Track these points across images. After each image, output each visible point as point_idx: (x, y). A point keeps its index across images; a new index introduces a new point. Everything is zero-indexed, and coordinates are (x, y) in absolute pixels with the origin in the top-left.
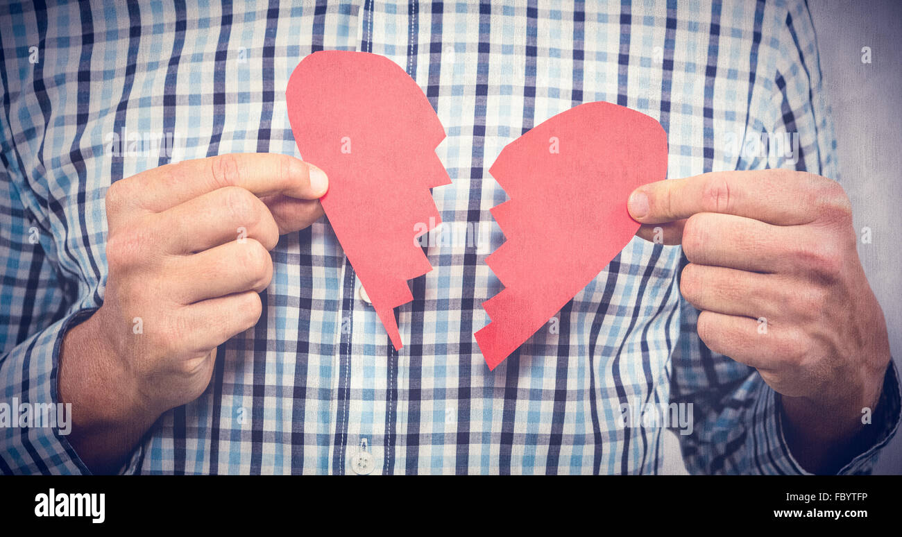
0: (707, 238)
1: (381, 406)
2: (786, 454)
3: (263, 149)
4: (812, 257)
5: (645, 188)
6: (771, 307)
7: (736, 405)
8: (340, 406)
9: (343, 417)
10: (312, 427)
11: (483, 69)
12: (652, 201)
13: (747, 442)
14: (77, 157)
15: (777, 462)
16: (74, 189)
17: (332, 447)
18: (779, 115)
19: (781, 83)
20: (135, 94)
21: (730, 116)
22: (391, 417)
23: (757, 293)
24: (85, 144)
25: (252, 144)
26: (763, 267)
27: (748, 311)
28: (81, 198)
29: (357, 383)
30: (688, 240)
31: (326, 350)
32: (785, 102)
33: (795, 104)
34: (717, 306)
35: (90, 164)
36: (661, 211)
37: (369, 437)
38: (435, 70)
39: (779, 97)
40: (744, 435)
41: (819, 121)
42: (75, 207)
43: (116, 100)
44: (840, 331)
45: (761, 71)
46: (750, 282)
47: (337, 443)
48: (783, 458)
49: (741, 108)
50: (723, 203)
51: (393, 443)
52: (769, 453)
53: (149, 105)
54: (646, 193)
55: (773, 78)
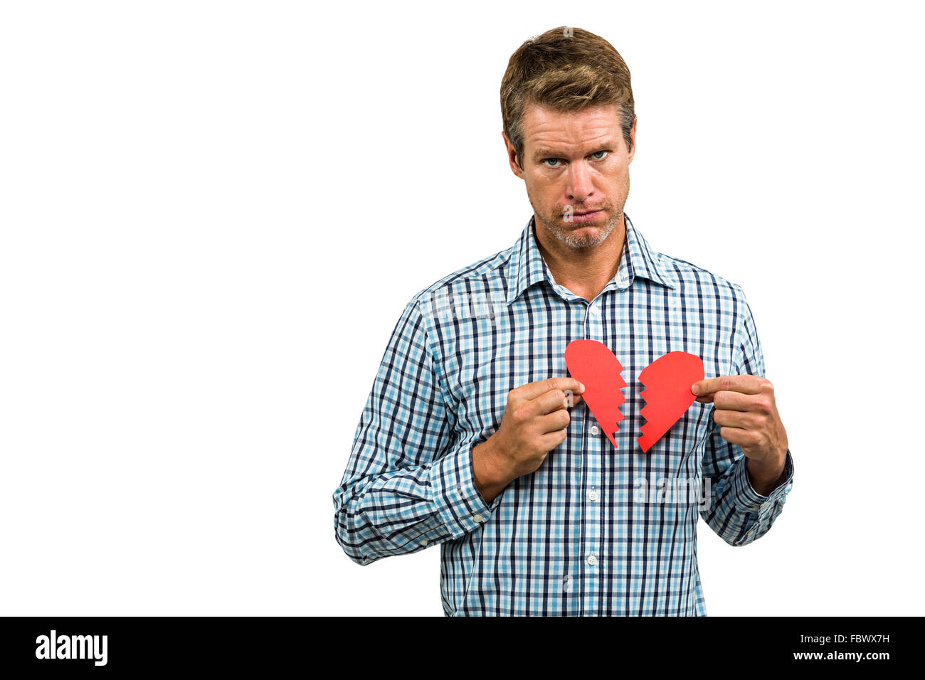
0: (724, 400)
1: (599, 474)
2: (750, 487)
3: (550, 377)
4: (761, 405)
5: (697, 383)
6: (747, 423)
7: (725, 477)
8: (584, 474)
9: (585, 478)
10: (573, 482)
11: (632, 345)
12: (700, 388)
13: (732, 489)
14: (476, 381)
15: (746, 493)
16: (473, 393)
17: (581, 490)
18: (743, 361)
19: (743, 348)
20: (498, 356)
21: (724, 361)
22: (603, 478)
23: (742, 419)
24: (479, 375)
25: (545, 375)
26: (744, 409)
27: (739, 425)
28: (477, 396)
29: (590, 465)
30: (716, 401)
31: (577, 453)
32: (745, 355)
33: (749, 356)
34: (728, 424)
35: (481, 383)
36: (704, 391)
37: (595, 486)
38: (614, 345)
39: (742, 354)
40: (731, 487)
41: (757, 362)
42: (473, 401)
43: (490, 359)
44: (771, 433)
45: (735, 344)
46: (740, 415)
47: (583, 488)
48: (749, 490)
49: (728, 358)
50: (728, 387)
51: (604, 489)
52: (743, 490)
53: (504, 360)
54: (698, 385)
55: (739, 346)
